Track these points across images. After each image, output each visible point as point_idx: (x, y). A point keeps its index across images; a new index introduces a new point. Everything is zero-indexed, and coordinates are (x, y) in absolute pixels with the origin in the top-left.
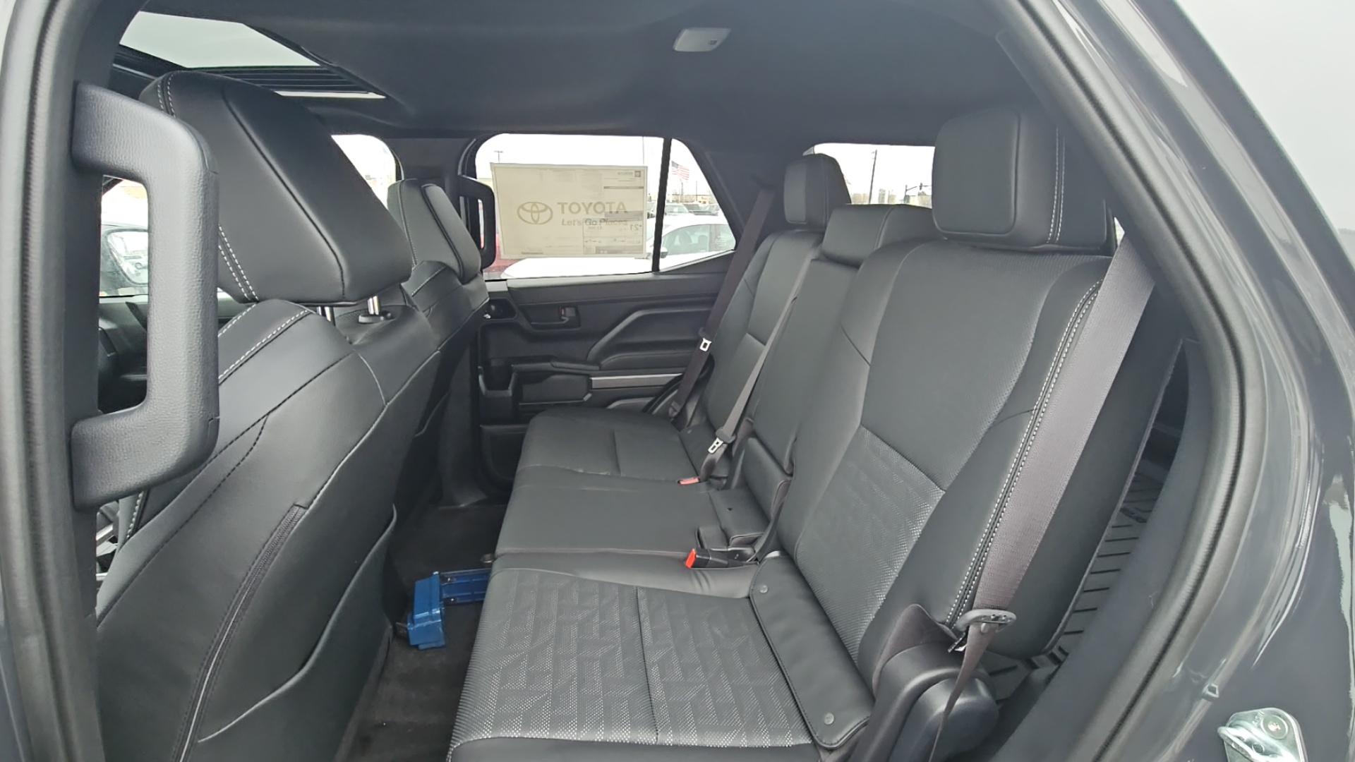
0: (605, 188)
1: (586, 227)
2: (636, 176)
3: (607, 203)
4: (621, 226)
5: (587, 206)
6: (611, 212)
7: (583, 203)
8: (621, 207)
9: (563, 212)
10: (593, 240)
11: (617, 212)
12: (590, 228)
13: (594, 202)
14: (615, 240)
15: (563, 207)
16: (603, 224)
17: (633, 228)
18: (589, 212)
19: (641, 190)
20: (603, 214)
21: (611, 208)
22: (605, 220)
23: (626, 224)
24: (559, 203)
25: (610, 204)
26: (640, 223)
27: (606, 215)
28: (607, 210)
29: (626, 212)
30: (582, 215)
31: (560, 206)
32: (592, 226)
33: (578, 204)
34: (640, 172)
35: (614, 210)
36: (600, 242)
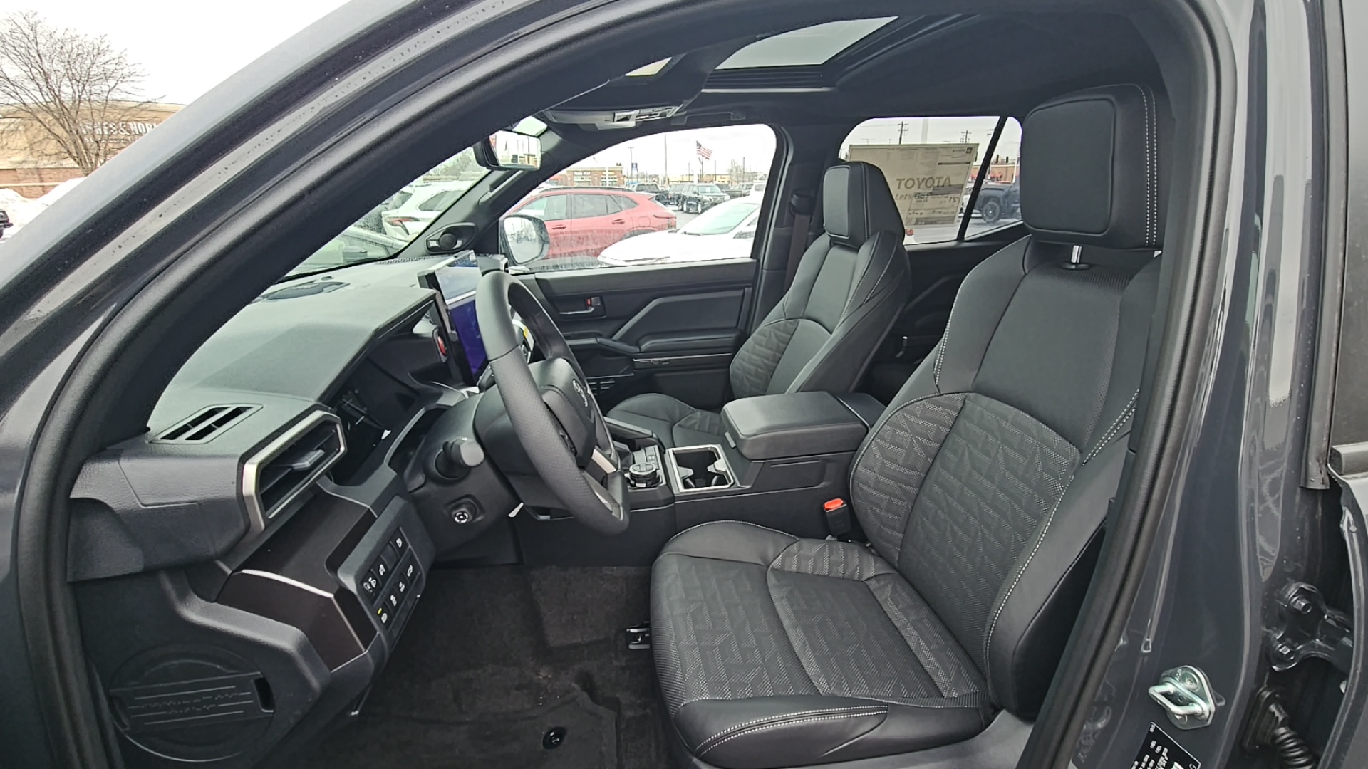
0: (940, 164)
1: (914, 200)
2: (967, 152)
3: (937, 178)
4: (942, 198)
5: (920, 180)
6: (938, 186)
7: (918, 179)
8: (947, 181)
9: (899, 188)
10: (916, 212)
11: (943, 186)
12: (917, 201)
13: (927, 177)
14: (934, 212)
15: (900, 183)
16: (929, 197)
17: (952, 200)
18: (921, 187)
19: (968, 165)
20: (932, 188)
21: (939, 182)
22: (931, 194)
23: (947, 197)
24: (898, 180)
25: (939, 178)
26: (958, 195)
27: (934, 189)
28: (936, 184)
29: (950, 186)
30: (915, 190)
31: (898, 182)
32: (920, 199)
33: (913, 180)
34: (972, 149)
35: (941, 184)
36: (921, 214)
